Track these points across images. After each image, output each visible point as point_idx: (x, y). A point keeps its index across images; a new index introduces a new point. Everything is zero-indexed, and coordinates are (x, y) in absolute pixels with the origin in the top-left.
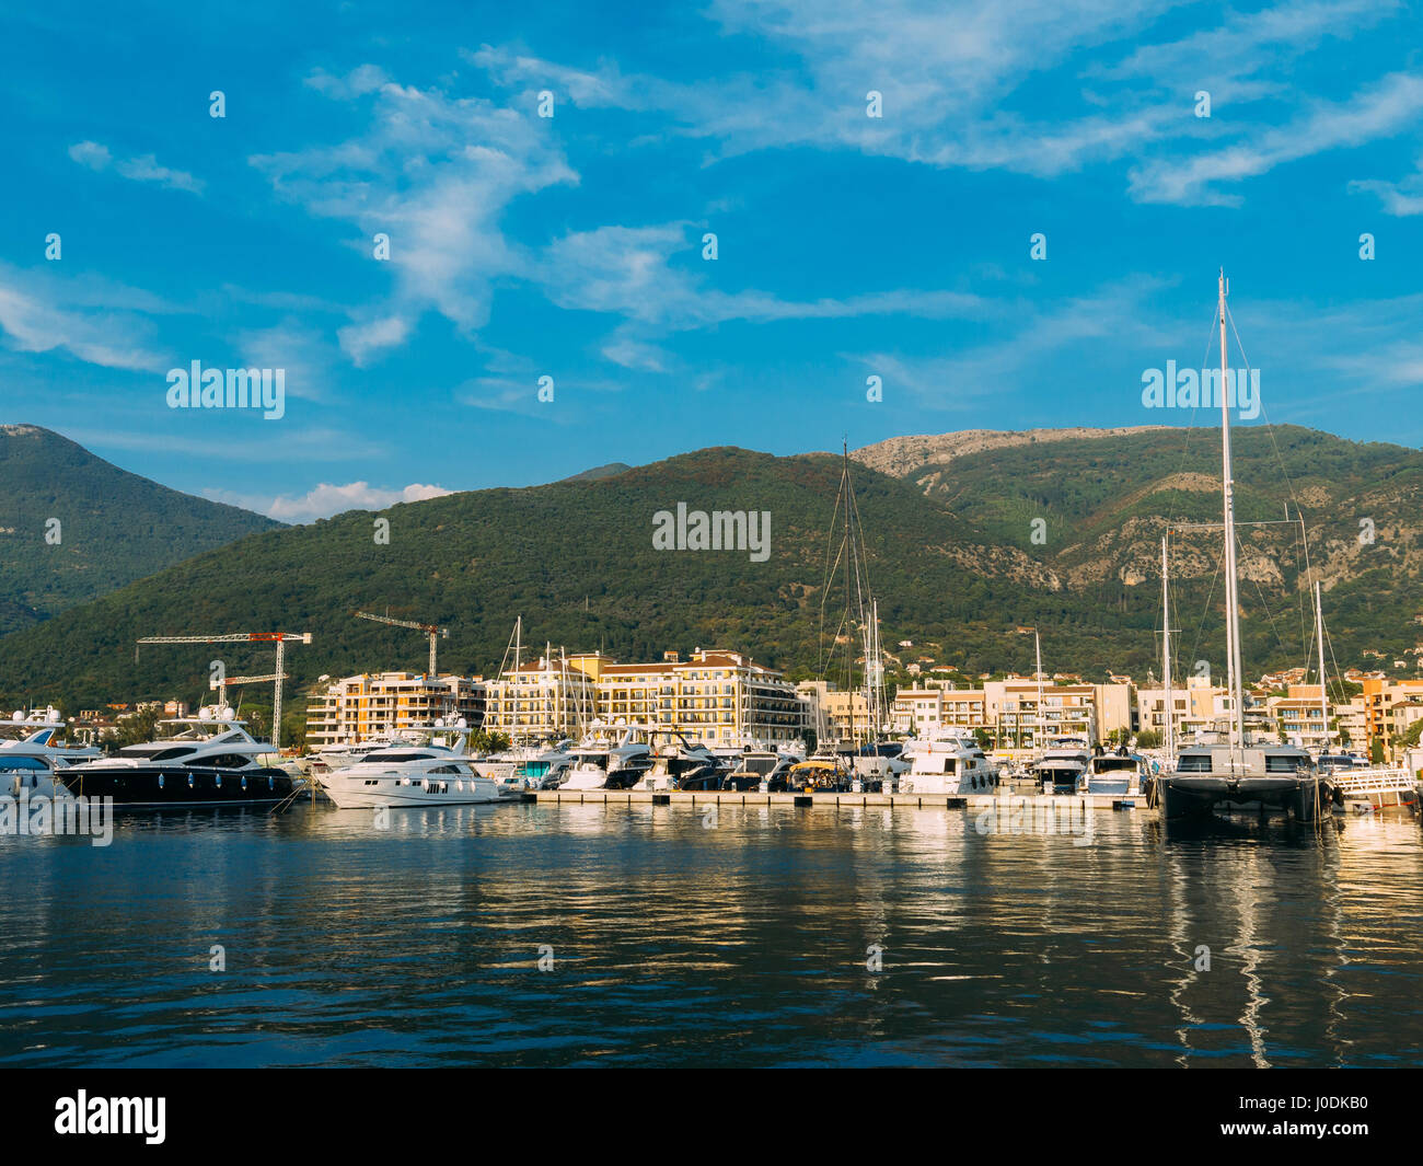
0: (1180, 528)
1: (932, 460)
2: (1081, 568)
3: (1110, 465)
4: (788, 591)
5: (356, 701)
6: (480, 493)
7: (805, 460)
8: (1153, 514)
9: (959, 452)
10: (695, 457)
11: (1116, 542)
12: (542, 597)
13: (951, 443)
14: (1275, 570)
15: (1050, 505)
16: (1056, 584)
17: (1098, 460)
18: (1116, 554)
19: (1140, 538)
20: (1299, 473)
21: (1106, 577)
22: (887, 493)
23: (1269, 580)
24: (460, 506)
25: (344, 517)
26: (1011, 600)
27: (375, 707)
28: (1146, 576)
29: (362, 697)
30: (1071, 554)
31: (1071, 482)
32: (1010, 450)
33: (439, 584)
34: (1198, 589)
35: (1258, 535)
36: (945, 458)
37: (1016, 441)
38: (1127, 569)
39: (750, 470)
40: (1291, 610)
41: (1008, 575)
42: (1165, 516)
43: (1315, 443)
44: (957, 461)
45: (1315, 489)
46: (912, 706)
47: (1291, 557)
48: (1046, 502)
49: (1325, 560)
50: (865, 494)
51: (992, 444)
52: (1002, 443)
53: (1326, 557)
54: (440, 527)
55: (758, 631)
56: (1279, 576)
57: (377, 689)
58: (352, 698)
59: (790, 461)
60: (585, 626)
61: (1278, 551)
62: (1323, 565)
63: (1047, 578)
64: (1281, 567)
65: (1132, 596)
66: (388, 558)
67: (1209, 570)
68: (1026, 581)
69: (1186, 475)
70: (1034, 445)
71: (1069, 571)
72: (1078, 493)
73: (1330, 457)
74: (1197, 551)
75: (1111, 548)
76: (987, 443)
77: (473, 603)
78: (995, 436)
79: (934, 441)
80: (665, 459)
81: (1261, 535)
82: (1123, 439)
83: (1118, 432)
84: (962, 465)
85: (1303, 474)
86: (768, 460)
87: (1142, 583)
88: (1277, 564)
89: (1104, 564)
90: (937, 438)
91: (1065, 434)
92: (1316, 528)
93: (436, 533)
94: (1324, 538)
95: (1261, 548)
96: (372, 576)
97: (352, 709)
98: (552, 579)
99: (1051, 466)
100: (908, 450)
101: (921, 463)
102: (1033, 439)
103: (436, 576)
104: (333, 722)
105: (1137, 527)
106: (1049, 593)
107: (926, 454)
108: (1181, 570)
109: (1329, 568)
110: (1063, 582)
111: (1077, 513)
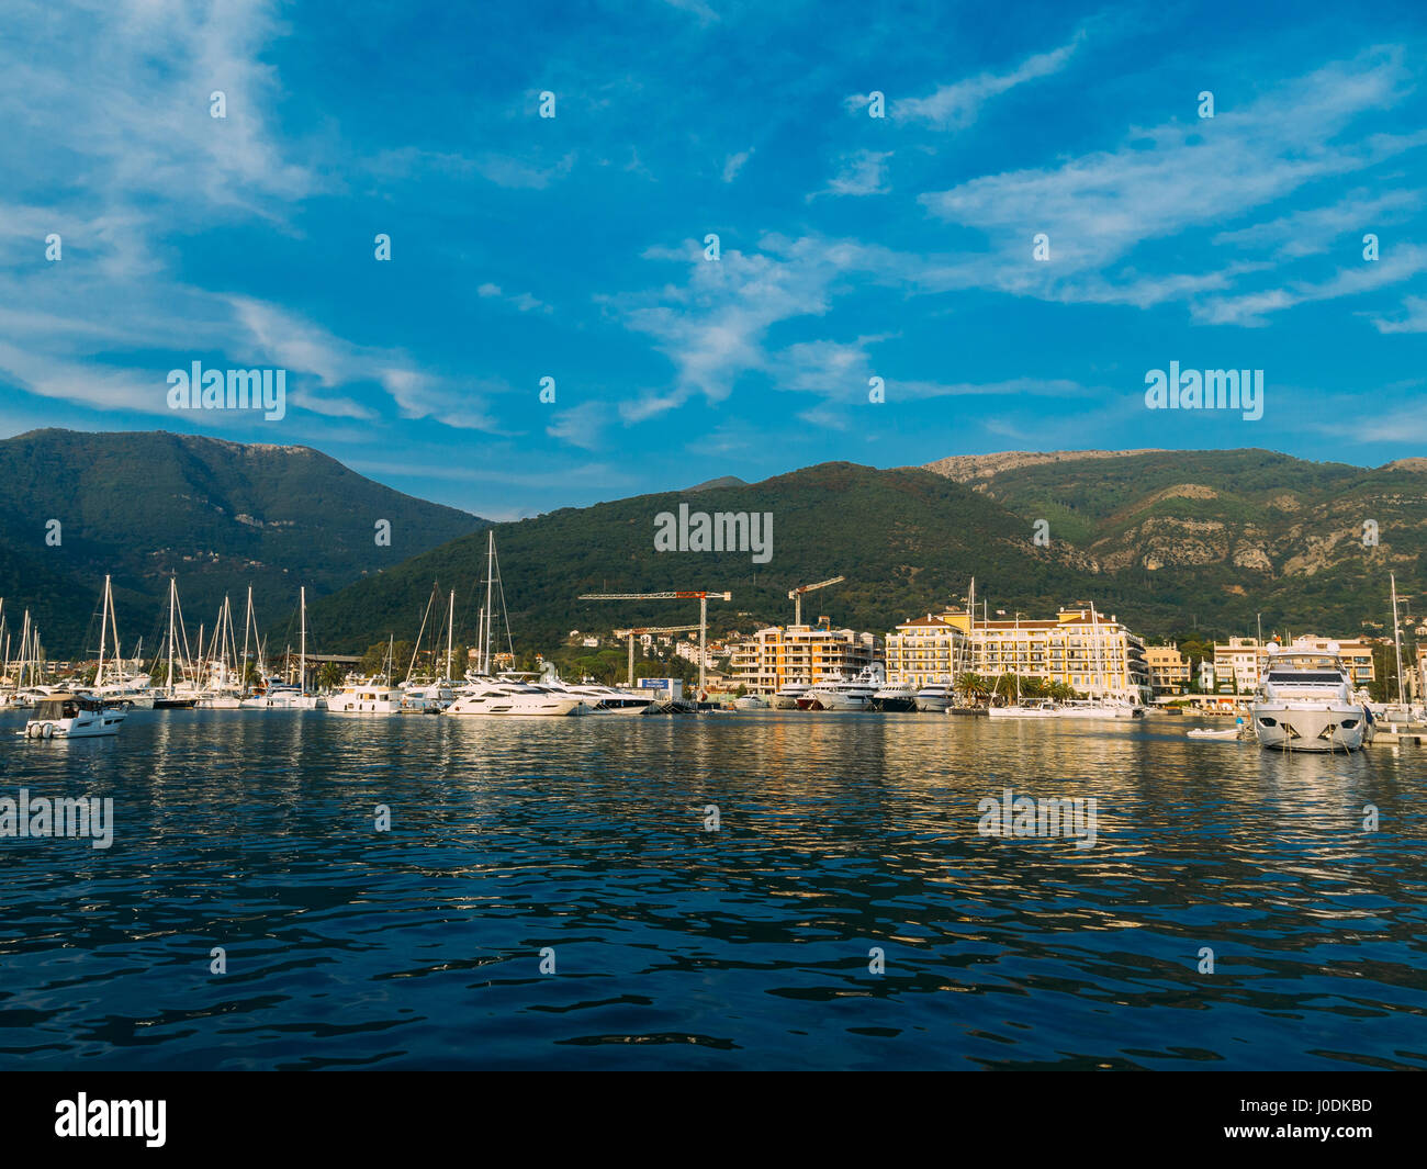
0: (1186, 526)
1: (980, 474)
2: (1112, 556)
3: (1119, 479)
4: (899, 572)
5: (774, 649)
6: (659, 495)
7: (898, 472)
8: (1166, 515)
9: (1001, 468)
10: (818, 469)
11: (1138, 538)
12: (716, 574)
13: (994, 461)
14: (1266, 560)
15: (1077, 508)
16: (1096, 568)
17: (1109, 475)
18: (1138, 546)
19: (1157, 534)
20: (1272, 485)
21: (1132, 563)
22: (964, 497)
23: (1261, 567)
24: (646, 505)
25: (559, 512)
26: (1066, 580)
27: (792, 653)
28: (1164, 562)
29: (778, 645)
30: (1102, 546)
31: (1089, 492)
32: (1040, 467)
33: (637, 562)
34: (1205, 573)
35: (1249, 532)
36: (989, 472)
37: (1044, 460)
38: (1149, 558)
39: (862, 479)
40: (1284, 589)
41: (1060, 561)
42: (1175, 517)
43: (1279, 463)
44: (999, 475)
45: (1285, 497)
46: (1231, 660)
47: (1277, 550)
48: (1073, 507)
49: (1306, 553)
50: (948, 498)
51: (1026, 462)
52: (1033, 461)
53: (1307, 550)
54: (632, 521)
55: (884, 602)
56: (1268, 563)
57: (790, 639)
58: (771, 645)
59: (889, 473)
60: (756, 596)
61: (1266, 545)
62: (1304, 555)
63: (1089, 563)
64: (1271, 558)
65: (1155, 578)
66: (597, 544)
67: (1213, 559)
68: (1074, 566)
69: (1187, 486)
70: (1059, 463)
71: (1103, 559)
72: (1096, 500)
73: (1292, 473)
74: (1202, 544)
75: (1134, 541)
76: (1023, 461)
77: (666, 578)
78: (1028, 456)
79: (981, 459)
80: (795, 470)
81: (1251, 532)
82: (1128, 459)
83: (1123, 453)
84: (1003, 478)
85: (1274, 486)
86: (872, 472)
87: (1160, 568)
88: (1267, 555)
89: (1130, 554)
90: (983, 458)
91: (1082, 455)
92: (1297, 526)
93: (629, 525)
94: (1304, 534)
95: (1252, 542)
96: (586, 558)
97: (771, 655)
98: (720, 560)
99: (1072, 480)
100: (961, 466)
101: (971, 476)
102: (1058, 459)
103: (633, 557)
104: (755, 665)
105: (1154, 525)
106: (1092, 576)
107: (975, 470)
108: (1191, 559)
109: (1309, 558)
110: (1101, 567)
111: (1098, 514)
